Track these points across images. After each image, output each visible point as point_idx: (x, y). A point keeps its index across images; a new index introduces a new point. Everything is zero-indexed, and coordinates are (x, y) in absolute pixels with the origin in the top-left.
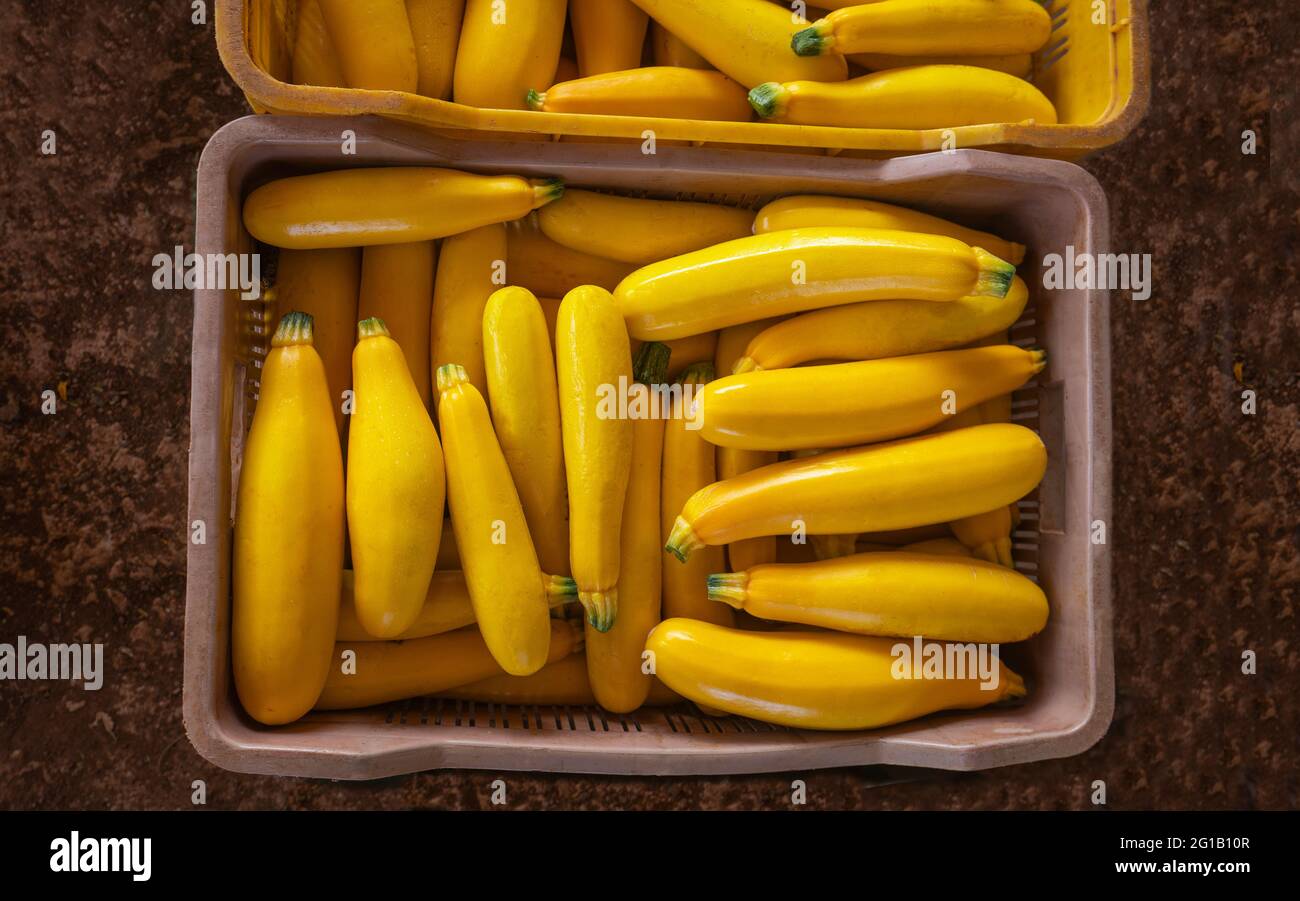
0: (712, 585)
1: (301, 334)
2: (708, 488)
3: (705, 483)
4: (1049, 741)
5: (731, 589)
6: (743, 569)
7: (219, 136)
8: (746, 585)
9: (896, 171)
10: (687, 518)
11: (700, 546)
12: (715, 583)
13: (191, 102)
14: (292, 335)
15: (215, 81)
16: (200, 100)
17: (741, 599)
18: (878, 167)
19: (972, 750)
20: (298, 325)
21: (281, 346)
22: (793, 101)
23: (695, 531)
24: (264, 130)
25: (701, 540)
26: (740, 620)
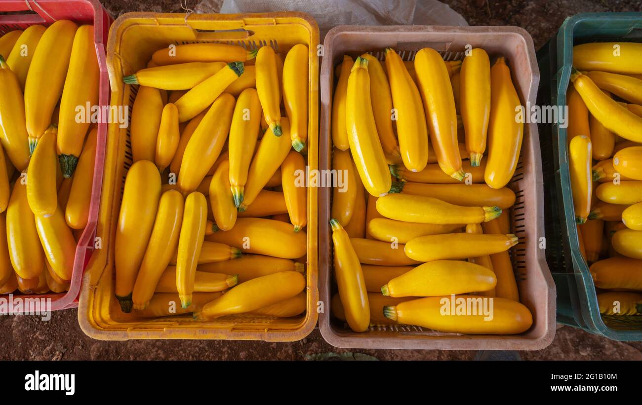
0: (475, 165)
1: (393, 310)
2: (441, 167)
3: (439, 168)
4: (528, 48)
5: (476, 158)
6: (469, 155)
7: (328, 340)
8: (475, 153)
9: (326, 99)
10: (452, 173)
11: (462, 169)
12: (475, 163)
13: (279, 357)
14: (393, 313)
15: (271, 349)
16: (278, 354)
17: (480, 154)
18: (324, 105)
19: (533, 75)
20: (389, 311)
21: (397, 317)
22: (300, 136)
23: (457, 170)
24: (325, 324)
25: (460, 168)
26: (486, 155)
